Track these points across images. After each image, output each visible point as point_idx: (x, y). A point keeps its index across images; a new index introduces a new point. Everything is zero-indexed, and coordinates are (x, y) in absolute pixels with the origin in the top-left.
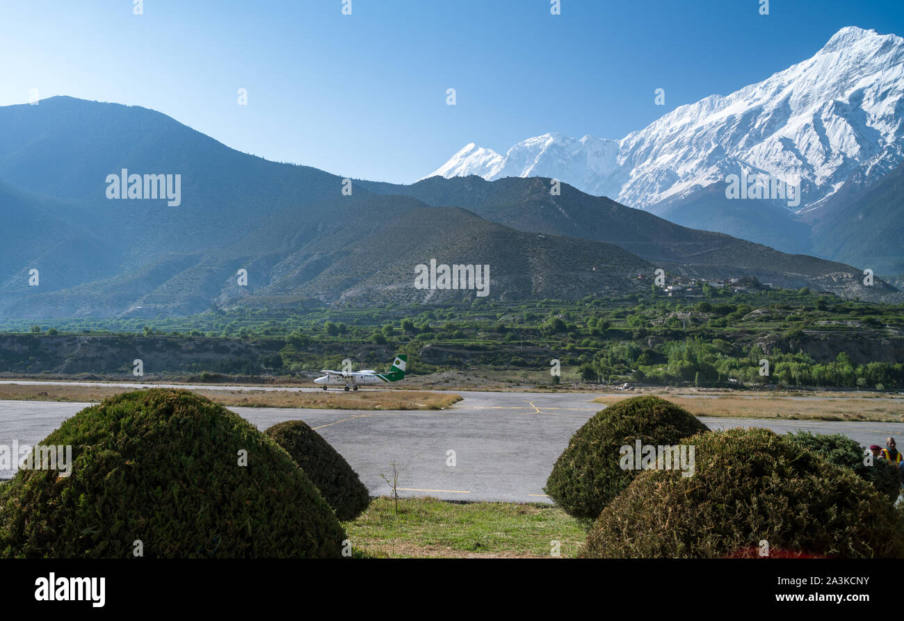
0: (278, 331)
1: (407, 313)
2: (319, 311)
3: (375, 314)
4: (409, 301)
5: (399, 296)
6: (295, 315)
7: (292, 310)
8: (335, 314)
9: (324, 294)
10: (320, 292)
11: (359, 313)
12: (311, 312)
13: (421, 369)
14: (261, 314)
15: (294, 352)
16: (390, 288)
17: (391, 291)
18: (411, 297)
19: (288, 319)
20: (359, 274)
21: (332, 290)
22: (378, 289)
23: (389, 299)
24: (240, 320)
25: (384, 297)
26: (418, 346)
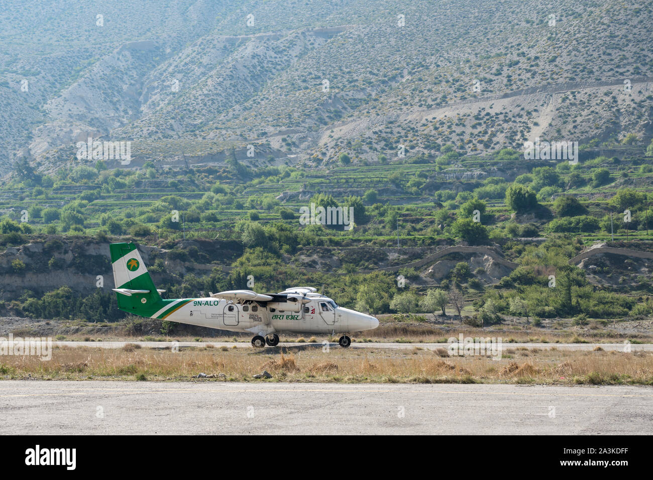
0: (197, 220)
1: (490, 173)
2: (276, 173)
3: (413, 179)
4: (487, 146)
5: (463, 133)
6: (218, 184)
7: (211, 171)
8: (318, 180)
9: (280, 133)
10: (270, 129)
11: (374, 176)
12: (258, 175)
13: (592, 303)
14: (138, 184)
15: (267, 268)
16: (440, 114)
17: (442, 123)
18: (494, 135)
19: (207, 194)
20: (360, 84)
21: (298, 124)
22: (410, 118)
23: (439, 141)
24: (90, 199)
25: (427, 137)
26: (570, 248)
